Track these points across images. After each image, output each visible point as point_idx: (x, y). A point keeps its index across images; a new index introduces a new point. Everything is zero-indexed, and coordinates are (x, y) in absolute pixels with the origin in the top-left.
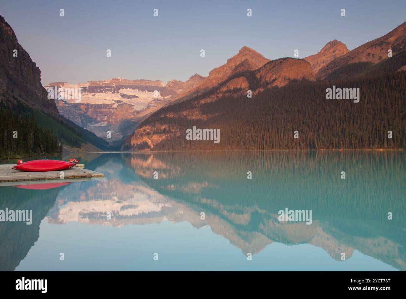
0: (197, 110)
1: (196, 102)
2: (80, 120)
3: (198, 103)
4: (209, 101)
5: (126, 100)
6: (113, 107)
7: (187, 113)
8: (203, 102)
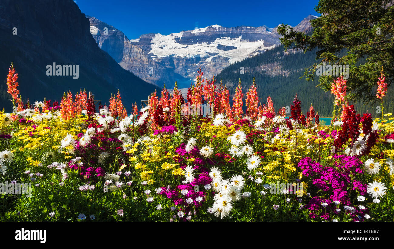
0: (278, 63)
1: (278, 53)
2: (168, 77)
3: (282, 54)
4: (294, 52)
5: (221, 53)
6: (206, 61)
7: (265, 68)
8: (287, 53)
